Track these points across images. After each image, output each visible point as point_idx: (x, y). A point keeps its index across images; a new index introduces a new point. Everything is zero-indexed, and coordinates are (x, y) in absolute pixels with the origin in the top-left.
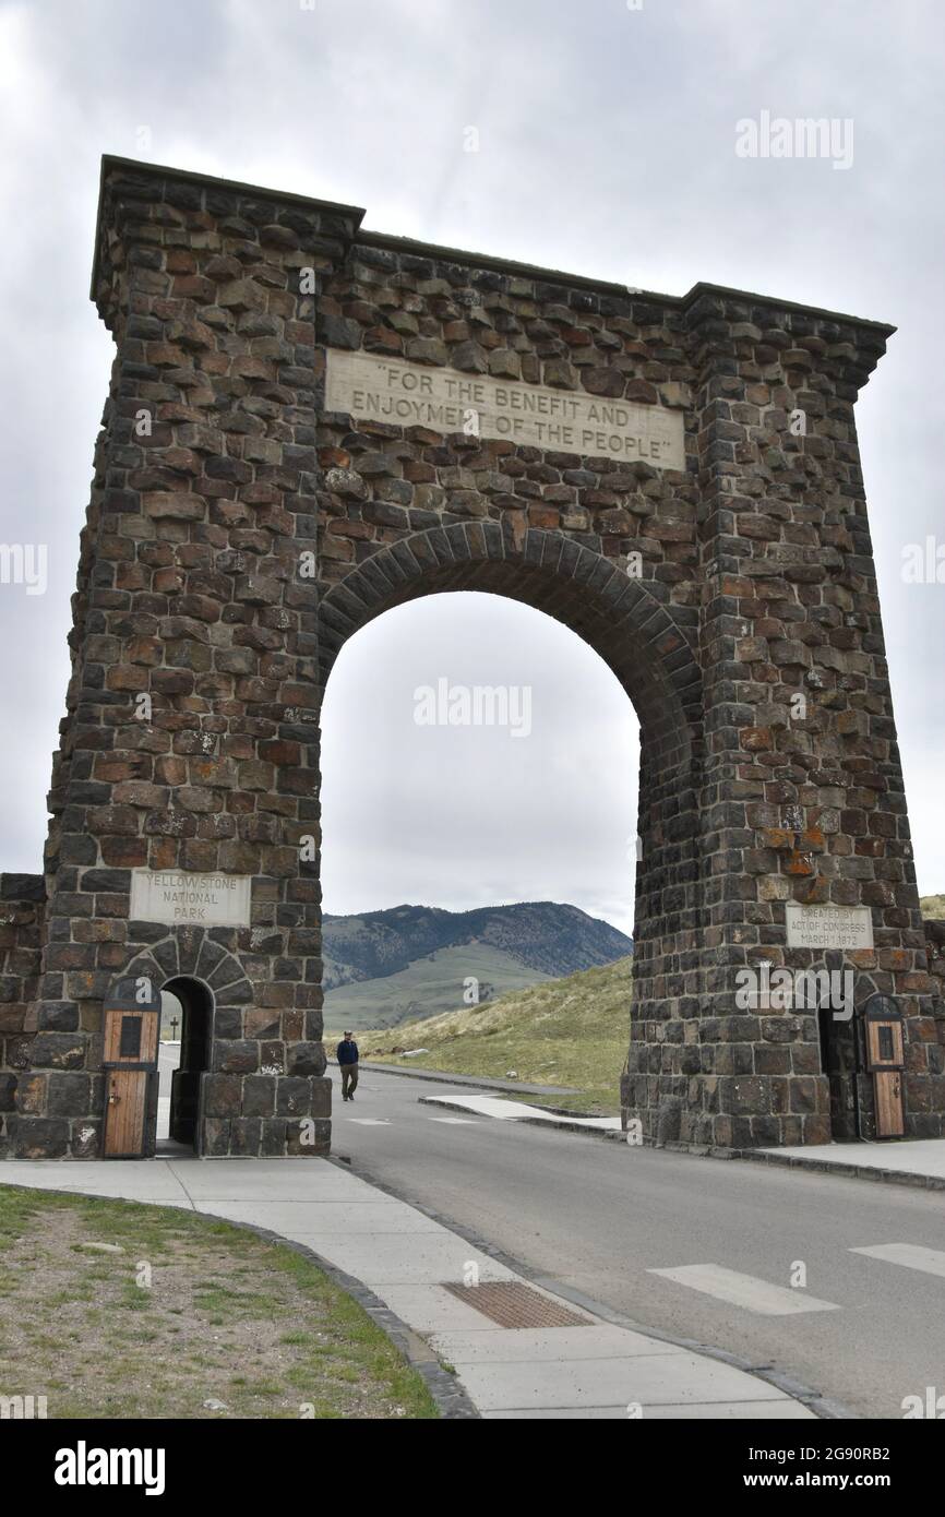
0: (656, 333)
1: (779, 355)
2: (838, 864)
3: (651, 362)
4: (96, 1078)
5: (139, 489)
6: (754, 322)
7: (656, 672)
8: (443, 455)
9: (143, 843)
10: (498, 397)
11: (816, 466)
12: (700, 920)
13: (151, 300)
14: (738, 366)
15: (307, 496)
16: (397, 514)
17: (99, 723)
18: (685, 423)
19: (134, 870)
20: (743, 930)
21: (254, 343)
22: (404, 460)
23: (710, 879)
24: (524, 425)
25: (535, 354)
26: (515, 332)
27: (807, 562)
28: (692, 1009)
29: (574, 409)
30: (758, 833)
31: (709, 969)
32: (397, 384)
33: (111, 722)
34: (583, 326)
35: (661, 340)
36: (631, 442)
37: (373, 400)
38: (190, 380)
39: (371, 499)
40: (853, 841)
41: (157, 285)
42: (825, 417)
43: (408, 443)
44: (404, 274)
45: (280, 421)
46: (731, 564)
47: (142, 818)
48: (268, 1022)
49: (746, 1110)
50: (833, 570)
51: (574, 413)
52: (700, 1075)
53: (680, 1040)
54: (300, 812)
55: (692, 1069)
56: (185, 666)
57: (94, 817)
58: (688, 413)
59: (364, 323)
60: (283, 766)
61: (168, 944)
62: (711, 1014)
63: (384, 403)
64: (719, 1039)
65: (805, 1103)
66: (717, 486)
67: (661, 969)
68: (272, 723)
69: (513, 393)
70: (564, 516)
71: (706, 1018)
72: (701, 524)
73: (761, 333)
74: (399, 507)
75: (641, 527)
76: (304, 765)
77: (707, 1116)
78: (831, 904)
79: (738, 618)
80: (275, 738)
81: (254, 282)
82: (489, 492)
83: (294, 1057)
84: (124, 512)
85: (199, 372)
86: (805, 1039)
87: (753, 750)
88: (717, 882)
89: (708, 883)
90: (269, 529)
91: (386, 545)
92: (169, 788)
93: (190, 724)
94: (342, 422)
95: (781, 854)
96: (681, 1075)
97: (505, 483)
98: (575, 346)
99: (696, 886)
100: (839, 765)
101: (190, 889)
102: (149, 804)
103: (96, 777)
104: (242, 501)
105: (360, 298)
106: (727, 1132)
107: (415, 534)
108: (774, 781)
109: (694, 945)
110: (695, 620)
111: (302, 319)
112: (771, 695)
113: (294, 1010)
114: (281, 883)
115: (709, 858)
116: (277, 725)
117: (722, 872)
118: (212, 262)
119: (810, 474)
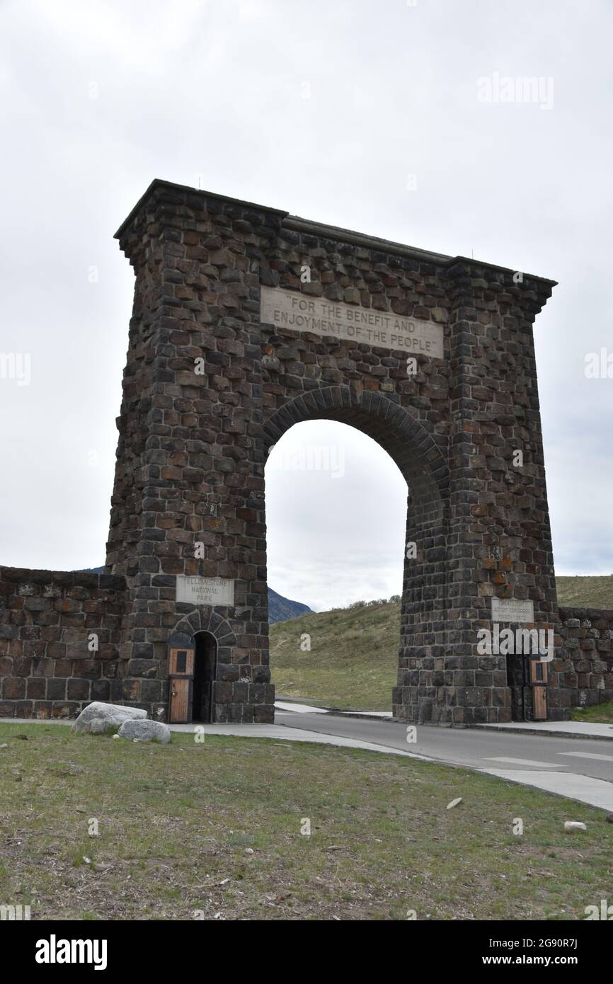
0: (432, 281)
1: (496, 296)
2: (517, 578)
3: (428, 296)
4: (164, 683)
5: (174, 369)
6: (485, 278)
7: (425, 470)
8: (321, 348)
9: (182, 561)
10: (348, 315)
11: (512, 360)
12: (446, 605)
13: (176, 260)
14: (474, 301)
15: (257, 374)
16: (297, 381)
17: (158, 497)
18: (444, 331)
19: (178, 575)
20: (471, 611)
21: (229, 285)
22: (301, 351)
23: (452, 584)
24: (362, 332)
25: (368, 291)
26: (359, 278)
27: (507, 413)
28: (440, 652)
29: (387, 322)
30: (479, 561)
31: (451, 631)
32: (296, 306)
33: (164, 497)
34: (394, 276)
35: (434, 285)
36: (416, 342)
37: (284, 316)
38: (199, 308)
39: (283, 373)
40: (525, 566)
41: (178, 251)
42: (518, 332)
43: (303, 341)
44: (303, 245)
45: (242, 331)
46: (468, 415)
47: (181, 548)
48: (244, 655)
49: (471, 704)
50: (519, 418)
51: (387, 325)
52: (444, 687)
53: (432, 668)
54: (257, 546)
55: (439, 683)
56: (201, 467)
57: (159, 548)
58: (446, 325)
59: (280, 272)
60: (248, 522)
61: (195, 614)
62: (451, 655)
63: (290, 318)
64: (456, 668)
65: (500, 702)
66: (461, 370)
67: (421, 630)
68: (243, 499)
69: (356, 312)
70: (382, 384)
71: (448, 657)
72: (451, 389)
73: (487, 284)
74: (298, 377)
75: (420, 390)
76: (258, 521)
77: (448, 707)
78: (513, 598)
79: (471, 444)
80: (245, 507)
81: (229, 251)
82: (344, 370)
83: (256, 673)
84: (167, 381)
85: (201, 302)
86: (500, 669)
87: (477, 516)
88: (457, 586)
89: (451, 586)
90: (240, 393)
91: (292, 398)
92: (194, 532)
93: (203, 499)
94: (270, 330)
95: (491, 572)
96: (431, 686)
97: (352, 364)
98: (387, 286)
99: (444, 587)
100: (519, 525)
101: (205, 586)
102: (185, 541)
103: (158, 526)
104: (226, 376)
105: (279, 258)
106: (461, 715)
107: (306, 392)
108: (487, 533)
109: (442, 618)
110: (446, 442)
111: (254, 272)
112: (486, 487)
113: (256, 650)
114: (248, 582)
115: (452, 573)
116: (245, 500)
117: (460, 580)
118: (208, 239)
119: (509, 364)
